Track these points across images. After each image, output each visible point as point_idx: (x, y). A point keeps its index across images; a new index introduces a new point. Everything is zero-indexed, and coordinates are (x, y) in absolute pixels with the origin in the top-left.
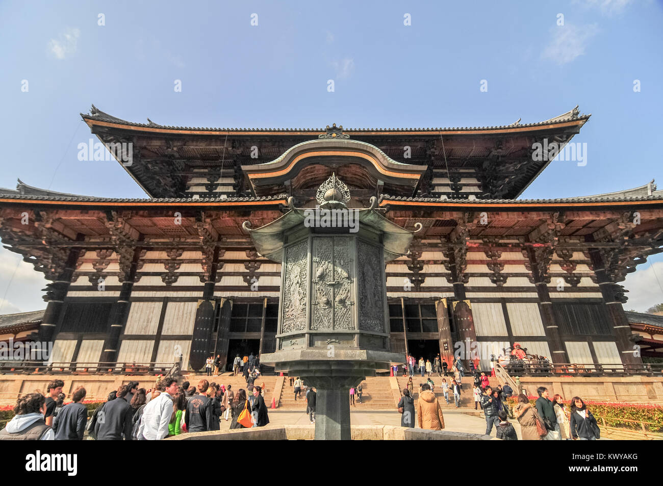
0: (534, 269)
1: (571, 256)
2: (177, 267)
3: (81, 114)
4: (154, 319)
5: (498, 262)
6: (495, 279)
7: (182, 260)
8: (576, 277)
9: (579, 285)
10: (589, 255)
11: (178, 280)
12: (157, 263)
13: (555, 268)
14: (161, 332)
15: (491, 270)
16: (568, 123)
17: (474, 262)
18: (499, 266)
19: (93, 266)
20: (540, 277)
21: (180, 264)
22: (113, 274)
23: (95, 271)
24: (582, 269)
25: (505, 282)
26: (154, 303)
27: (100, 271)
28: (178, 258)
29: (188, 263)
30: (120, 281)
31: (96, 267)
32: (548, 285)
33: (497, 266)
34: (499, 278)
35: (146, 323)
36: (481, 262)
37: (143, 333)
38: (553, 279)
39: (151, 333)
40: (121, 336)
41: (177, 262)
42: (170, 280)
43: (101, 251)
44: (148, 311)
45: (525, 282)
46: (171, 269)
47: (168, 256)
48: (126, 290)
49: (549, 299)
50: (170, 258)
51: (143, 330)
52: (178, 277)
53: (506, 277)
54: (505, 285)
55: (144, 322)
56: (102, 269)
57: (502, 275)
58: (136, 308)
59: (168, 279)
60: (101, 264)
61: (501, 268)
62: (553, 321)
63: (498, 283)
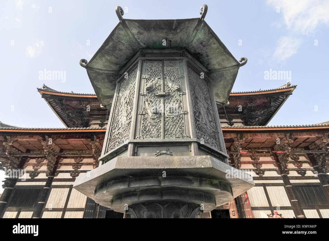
0: (279, 166)
1: (299, 159)
2: (79, 167)
3: (37, 88)
4: (63, 198)
5: (258, 162)
6: (258, 172)
7: (82, 163)
8: (303, 170)
9: (306, 175)
10: (308, 158)
11: (79, 175)
12: (68, 165)
13: (291, 166)
14: (67, 206)
15: (255, 167)
16: (286, 89)
17: (245, 163)
18: (259, 165)
19: (33, 167)
20: (283, 171)
21: (81, 166)
22: (43, 172)
23: (34, 170)
24: (305, 166)
25: (264, 174)
26: (64, 189)
27: (36, 170)
28: (80, 162)
29: (86, 165)
30: (47, 176)
31: (34, 168)
32: (288, 175)
33: (258, 165)
34: (260, 172)
35: (58, 201)
36: (249, 163)
37: (56, 207)
38: (290, 172)
39: (61, 207)
40: (43, 209)
41: (80, 164)
42: (75, 175)
43: (38, 159)
44: (61, 194)
45: (274, 174)
46: (76, 168)
47: (75, 161)
48: (49, 181)
49: (290, 184)
50: (76, 162)
51: (56, 205)
52: (79, 173)
53: (264, 171)
54: (264, 176)
55: (58, 200)
56: (38, 169)
57: (261, 170)
58: (54, 192)
59: (74, 174)
60: (37, 166)
61: (260, 166)
62: (294, 197)
63: (260, 175)
